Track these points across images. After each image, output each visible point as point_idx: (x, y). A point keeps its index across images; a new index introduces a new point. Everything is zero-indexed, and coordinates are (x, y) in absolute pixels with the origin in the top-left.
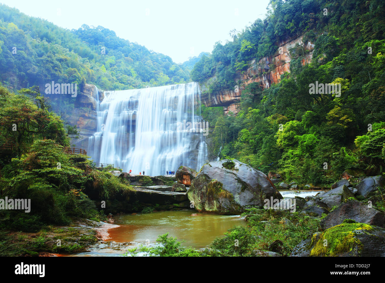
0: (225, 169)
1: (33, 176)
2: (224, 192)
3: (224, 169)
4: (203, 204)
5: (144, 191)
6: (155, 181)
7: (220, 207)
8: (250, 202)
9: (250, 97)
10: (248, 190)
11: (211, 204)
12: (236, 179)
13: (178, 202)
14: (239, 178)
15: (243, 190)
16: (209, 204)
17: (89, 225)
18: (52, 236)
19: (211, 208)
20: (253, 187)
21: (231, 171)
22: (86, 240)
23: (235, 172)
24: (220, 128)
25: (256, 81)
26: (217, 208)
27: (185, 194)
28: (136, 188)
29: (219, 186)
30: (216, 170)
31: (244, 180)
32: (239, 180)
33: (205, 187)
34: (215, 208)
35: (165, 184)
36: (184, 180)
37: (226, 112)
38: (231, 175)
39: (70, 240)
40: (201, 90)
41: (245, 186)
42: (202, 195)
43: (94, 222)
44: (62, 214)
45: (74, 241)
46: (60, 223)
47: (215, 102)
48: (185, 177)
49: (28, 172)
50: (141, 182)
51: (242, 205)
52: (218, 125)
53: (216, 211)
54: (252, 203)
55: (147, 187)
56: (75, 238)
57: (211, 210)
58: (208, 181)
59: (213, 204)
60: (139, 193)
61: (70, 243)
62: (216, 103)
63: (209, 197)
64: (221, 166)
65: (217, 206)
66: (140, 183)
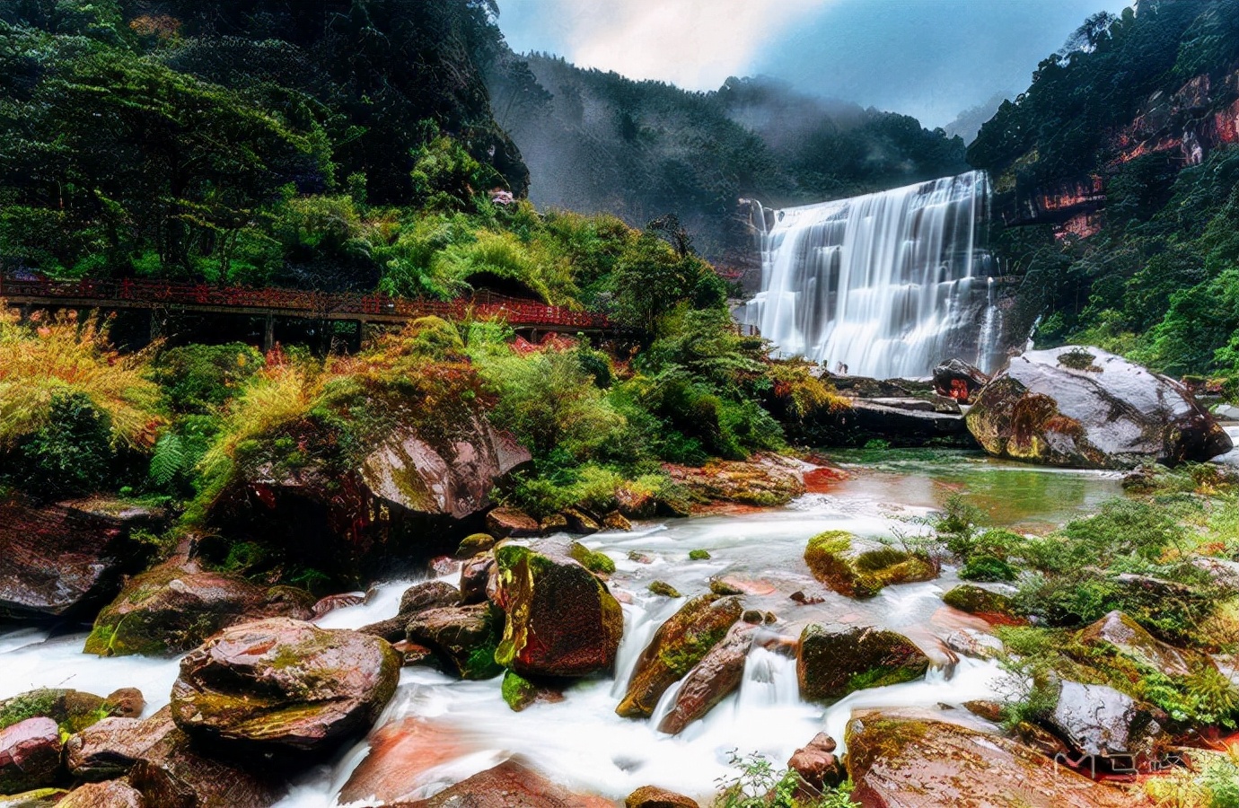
0: (1066, 369)
1: (688, 372)
2: (1059, 419)
3: (1063, 367)
4: (1003, 442)
5: (869, 407)
6: (887, 388)
7: (1047, 451)
8: (1132, 445)
9: (1135, 190)
10: (1130, 418)
11: (1023, 441)
12: (1094, 392)
13: (943, 435)
14: (1104, 391)
15: (1113, 417)
16: (1019, 443)
17: (777, 463)
18: (727, 477)
19: (1023, 452)
20: (1144, 413)
21: (1082, 373)
22: (785, 489)
23: (1092, 375)
24: (1038, 274)
25: (1158, 148)
26: (1041, 453)
27: (959, 417)
28: (853, 402)
29: (1048, 406)
30: (1041, 369)
31: (1116, 396)
32: (1103, 395)
33: (1010, 407)
34: (1034, 452)
35: (908, 395)
36: (953, 389)
37: (1058, 235)
38: (1080, 382)
39: (757, 486)
40: (992, 187)
41: (1118, 409)
42: (1003, 424)
43: (786, 460)
44: (733, 440)
45: (764, 488)
46: (731, 456)
47: (1030, 213)
48: (953, 383)
49: (680, 366)
50: (858, 388)
51: (1106, 451)
52: (1034, 267)
53: (1035, 457)
54: (1138, 448)
55: (874, 400)
56: (765, 484)
57: (1022, 455)
58: (1018, 394)
59: (1028, 443)
60: (861, 410)
61: (758, 490)
62: (1033, 214)
63: (1020, 429)
64: (1054, 362)
65: (1039, 448)
66: (855, 390)
